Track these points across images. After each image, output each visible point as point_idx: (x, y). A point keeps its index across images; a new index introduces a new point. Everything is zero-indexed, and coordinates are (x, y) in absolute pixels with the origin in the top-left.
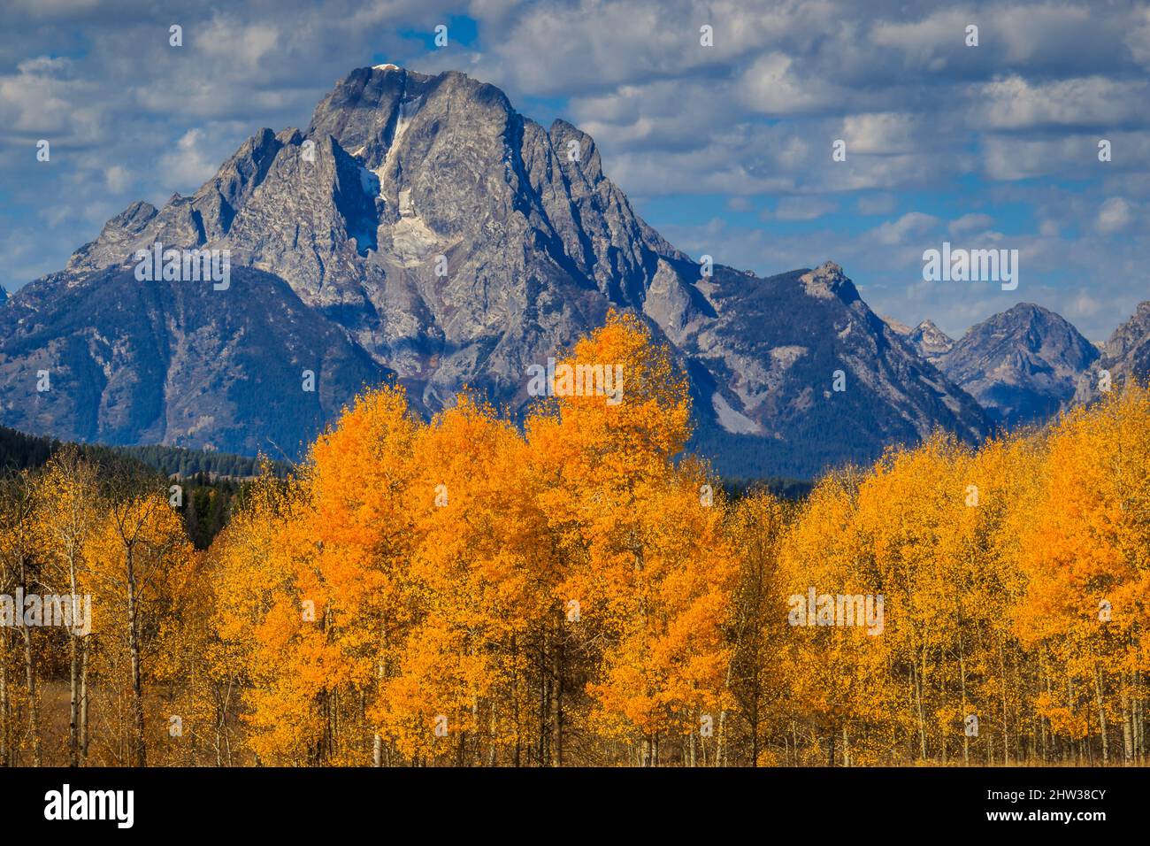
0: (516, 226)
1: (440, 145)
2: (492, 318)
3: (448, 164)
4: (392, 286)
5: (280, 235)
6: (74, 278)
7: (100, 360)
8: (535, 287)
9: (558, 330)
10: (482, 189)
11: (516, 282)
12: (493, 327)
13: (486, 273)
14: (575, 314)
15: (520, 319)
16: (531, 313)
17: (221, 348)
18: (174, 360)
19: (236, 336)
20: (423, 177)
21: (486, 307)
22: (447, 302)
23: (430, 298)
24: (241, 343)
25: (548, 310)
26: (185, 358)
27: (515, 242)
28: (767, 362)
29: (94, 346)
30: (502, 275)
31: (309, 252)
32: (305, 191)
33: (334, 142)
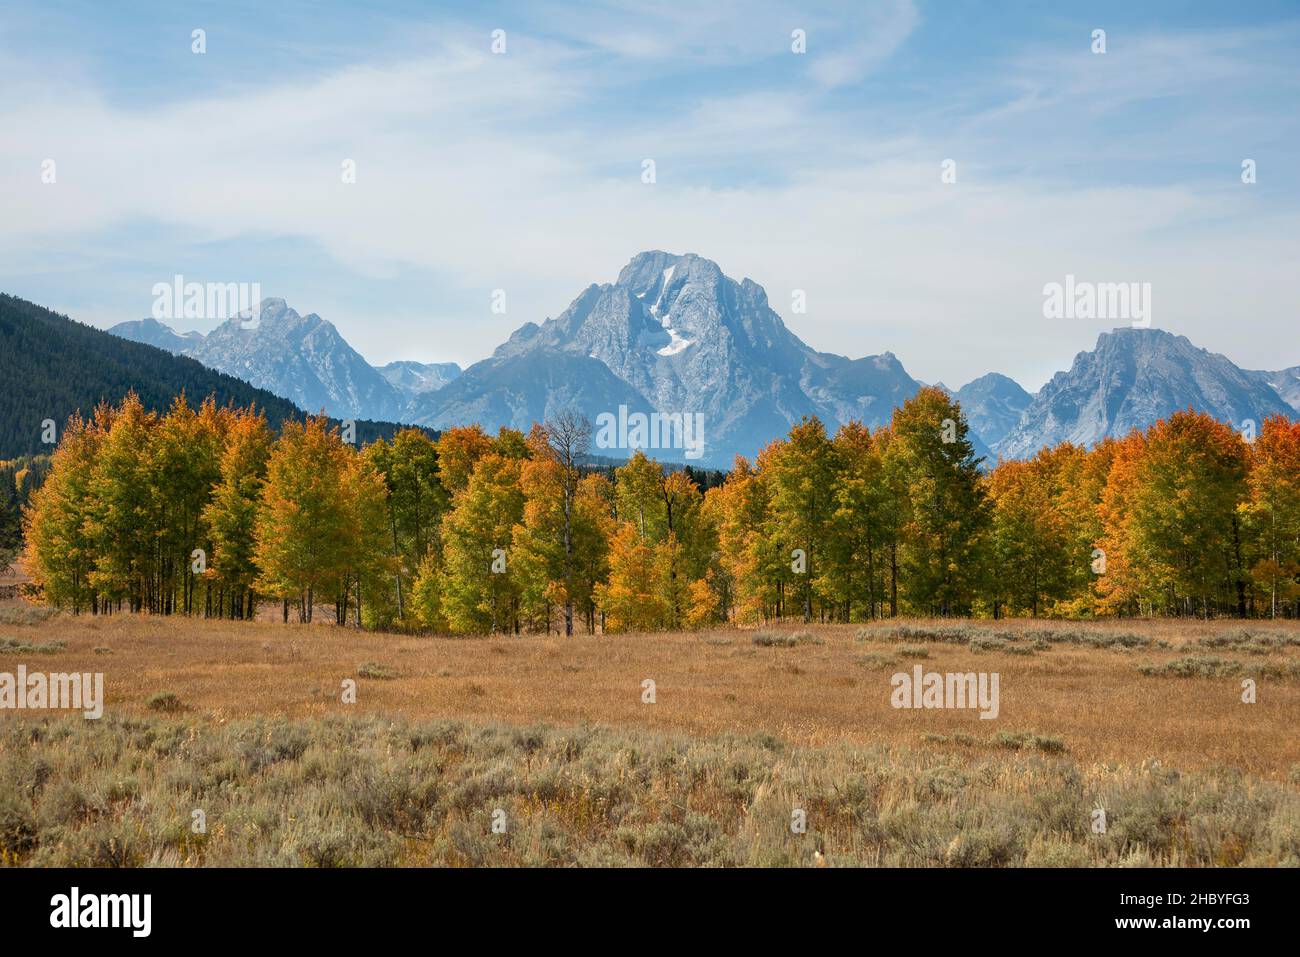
0: (724, 334)
1: (684, 291)
2: (711, 382)
3: (687, 302)
4: (659, 366)
5: (601, 339)
6: (496, 362)
7: (509, 404)
8: (733, 366)
9: (746, 388)
10: (705, 314)
11: (724, 363)
12: (712, 386)
13: (708, 358)
14: (754, 379)
15: (725, 382)
16: (731, 379)
17: (571, 398)
18: (548, 404)
19: (579, 392)
20: (675, 307)
21: (708, 375)
22: (688, 373)
23: (678, 371)
24: (582, 395)
25: (740, 377)
26: (553, 402)
27: (723, 342)
28: (855, 404)
29: (506, 397)
30: (716, 359)
31: (616, 348)
32: (615, 316)
33: (630, 292)
